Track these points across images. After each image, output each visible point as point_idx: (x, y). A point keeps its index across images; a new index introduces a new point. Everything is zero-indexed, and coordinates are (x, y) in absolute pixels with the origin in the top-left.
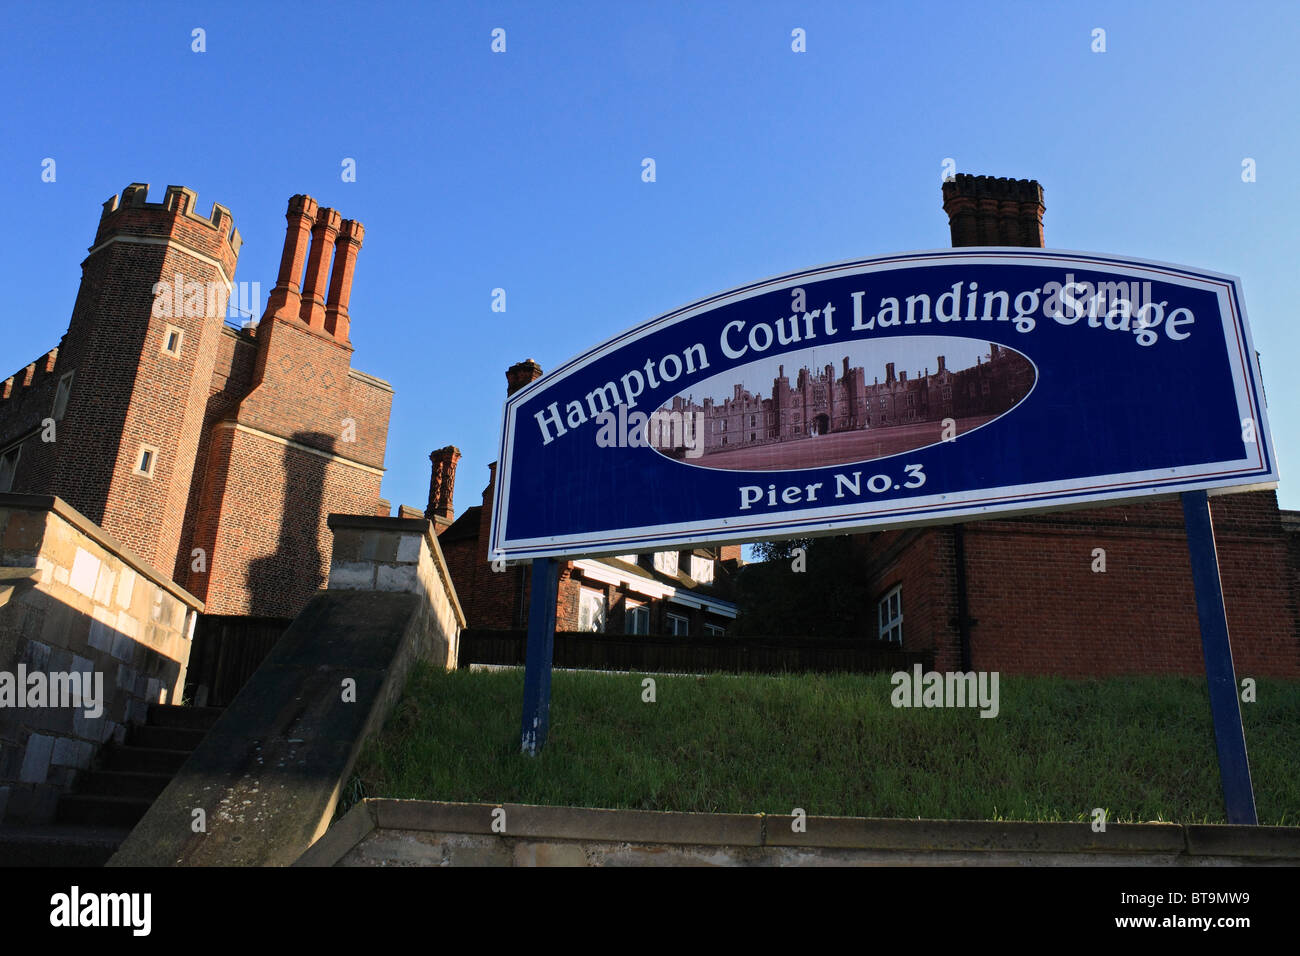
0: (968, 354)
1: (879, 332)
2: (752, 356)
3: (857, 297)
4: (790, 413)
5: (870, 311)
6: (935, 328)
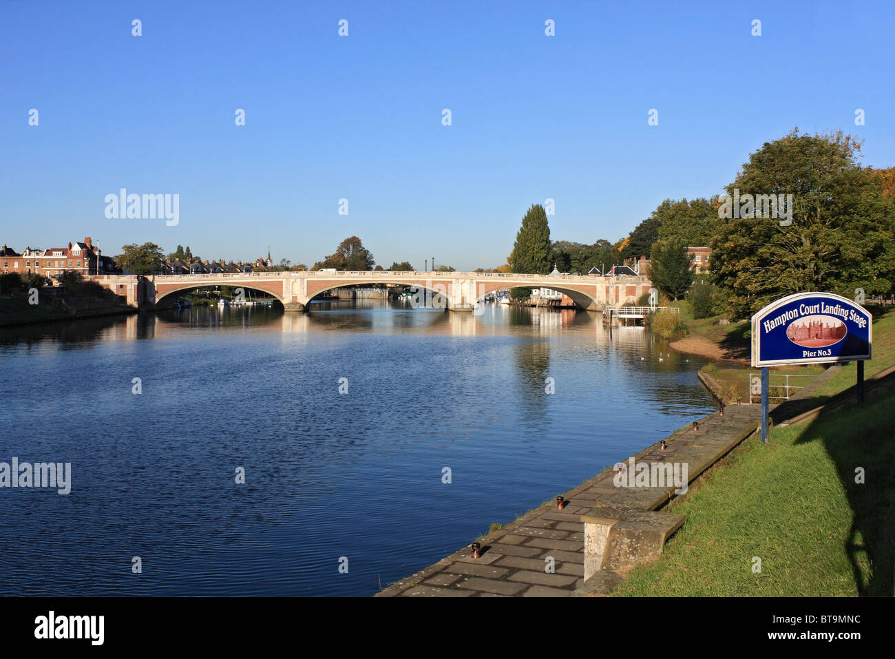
0: (838, 323)
1: (825, 314)
2: (805, 315)
3: (823, 303)
4: (812, 332)
5: (825, 308)
6: (833, 315)
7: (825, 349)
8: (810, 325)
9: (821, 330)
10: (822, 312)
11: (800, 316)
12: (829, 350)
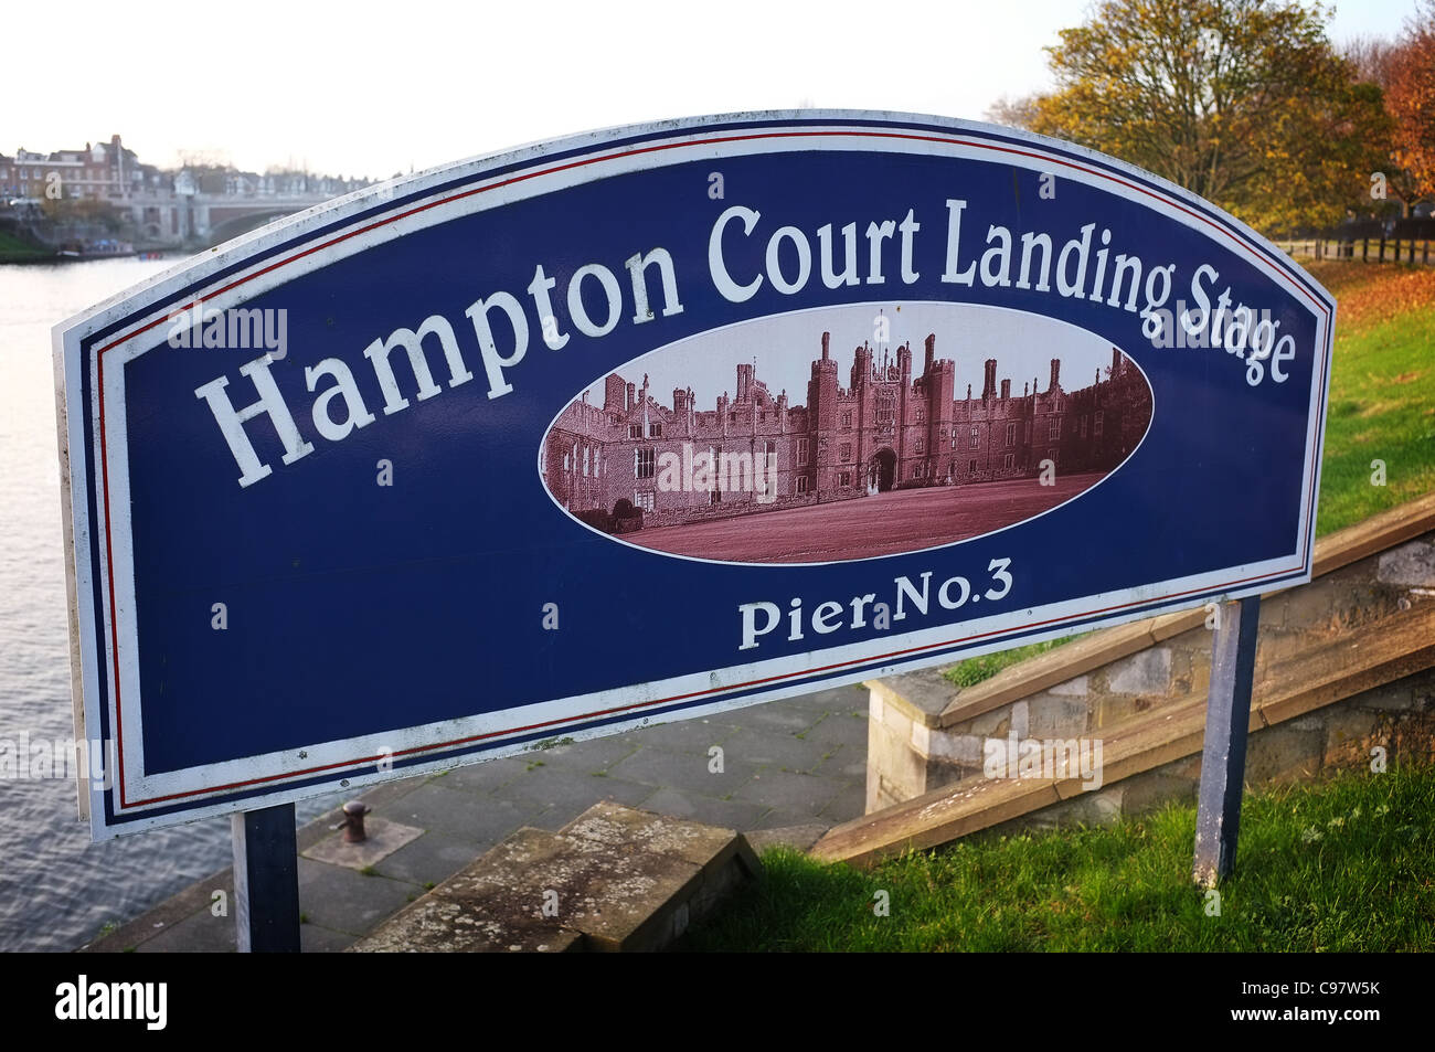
7: (972, 562)
8: (814, 388)
9: (932, 421)
10: (951, 276)
11: (705, 310)
12: (1000, 567)
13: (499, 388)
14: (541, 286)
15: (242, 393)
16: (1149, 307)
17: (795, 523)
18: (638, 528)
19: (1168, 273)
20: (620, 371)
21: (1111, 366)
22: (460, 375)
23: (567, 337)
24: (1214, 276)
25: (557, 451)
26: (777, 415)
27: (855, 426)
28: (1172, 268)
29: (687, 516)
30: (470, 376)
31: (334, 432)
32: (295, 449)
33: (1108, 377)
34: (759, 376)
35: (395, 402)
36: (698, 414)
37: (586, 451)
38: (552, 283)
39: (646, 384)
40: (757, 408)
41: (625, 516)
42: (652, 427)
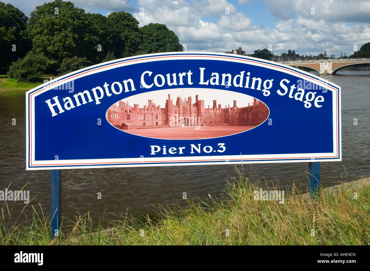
13: (98, 102)
14: (106, 86)
15: (53, 102)
16: (265, 89)
17: (163, 131)
18: (127, 129)
19: (271, 82)
20: (122, 100)
21: (253, 102)
22: (91, 100)
23: (111, 94)
24: (288, 82)
25: (110, 114)
26: (158, 109)
27: (178, 112)
28: (272, 80)
29: (137, 128)
30: (92, 100)
31: (68, 109)
32: (61, 111)
33: (253, 105)
34: (153, 102)
35: (79, 104)
36: (139, 109)
37: (115, 114)
38: (108, 85)
39: (128, 103)
40: (153, 108)
41: (124, 126)
42: (129, 111)
